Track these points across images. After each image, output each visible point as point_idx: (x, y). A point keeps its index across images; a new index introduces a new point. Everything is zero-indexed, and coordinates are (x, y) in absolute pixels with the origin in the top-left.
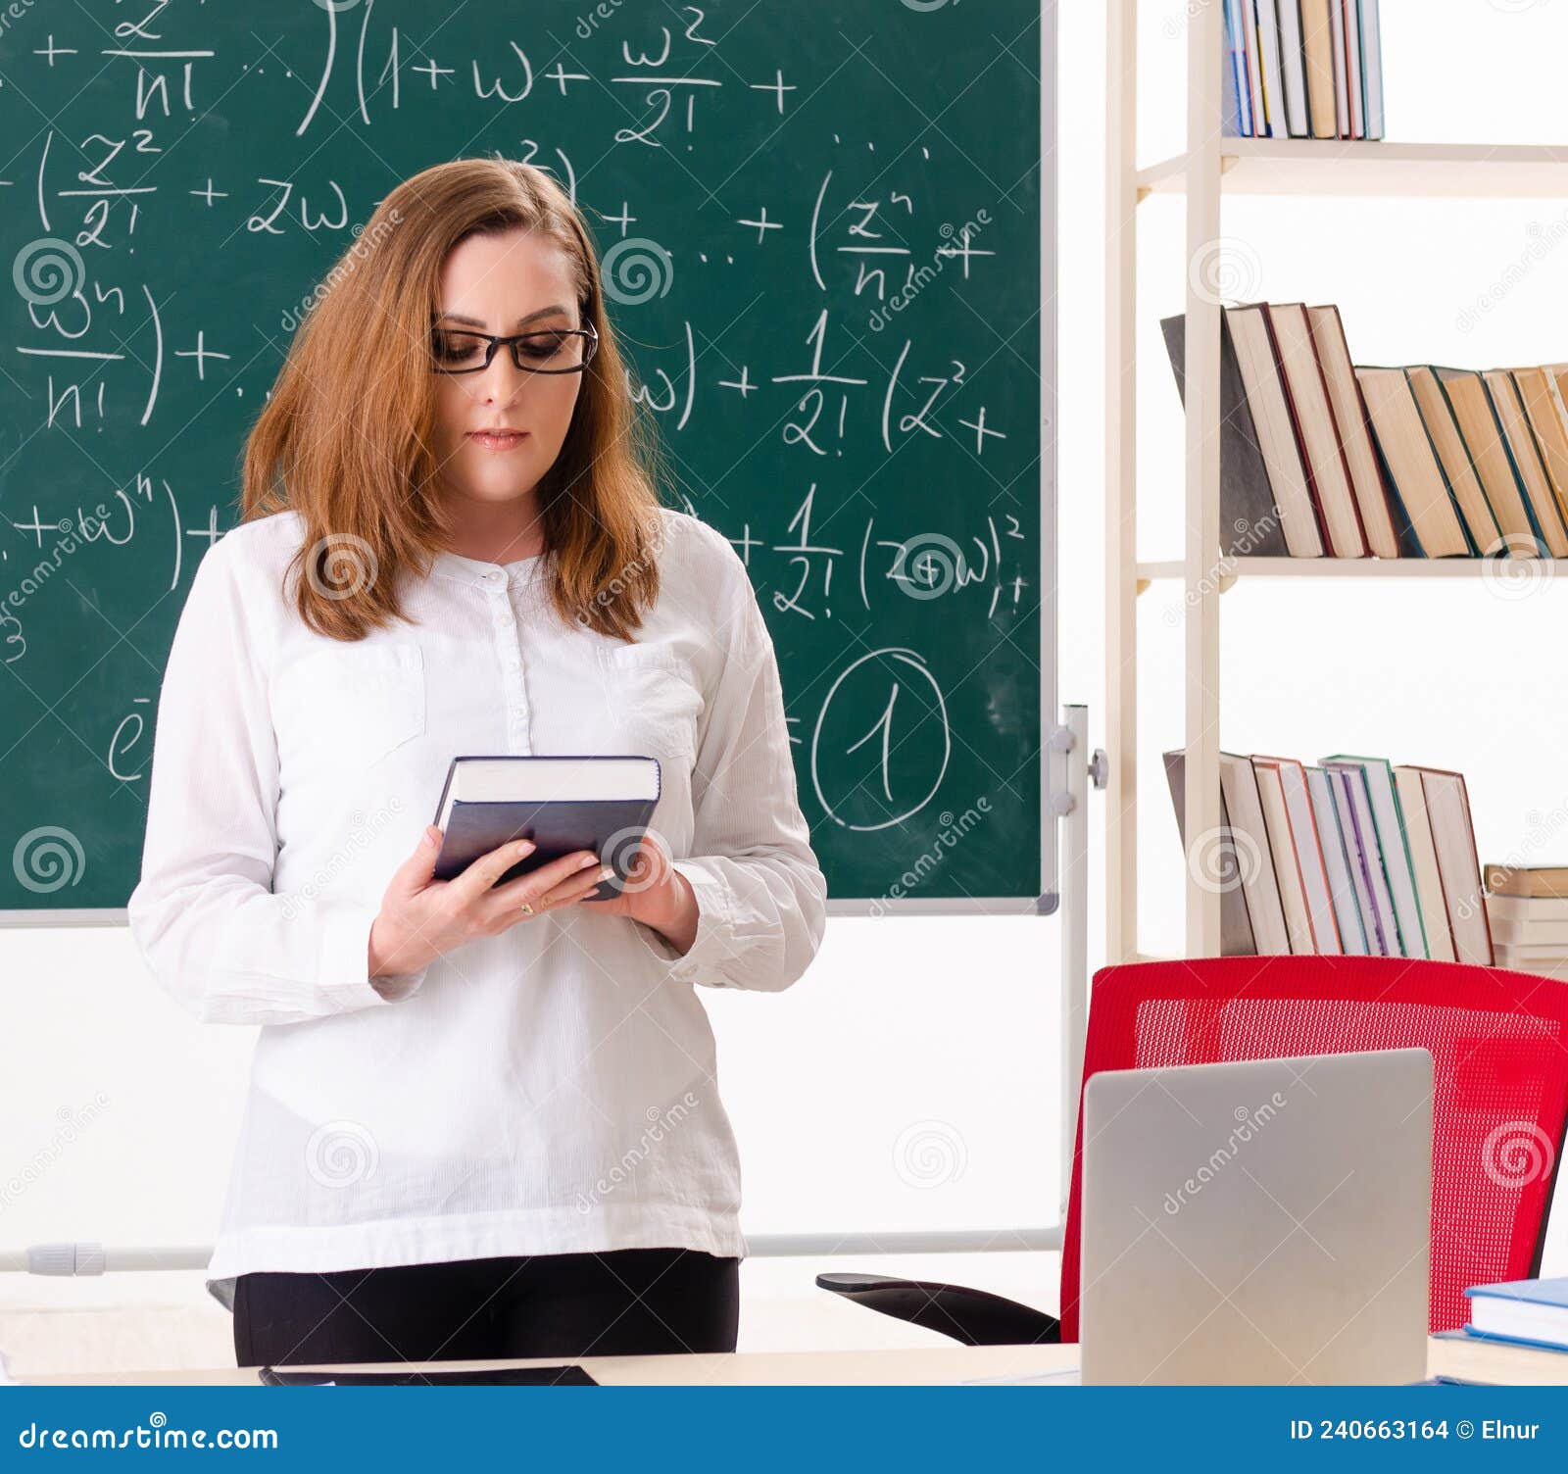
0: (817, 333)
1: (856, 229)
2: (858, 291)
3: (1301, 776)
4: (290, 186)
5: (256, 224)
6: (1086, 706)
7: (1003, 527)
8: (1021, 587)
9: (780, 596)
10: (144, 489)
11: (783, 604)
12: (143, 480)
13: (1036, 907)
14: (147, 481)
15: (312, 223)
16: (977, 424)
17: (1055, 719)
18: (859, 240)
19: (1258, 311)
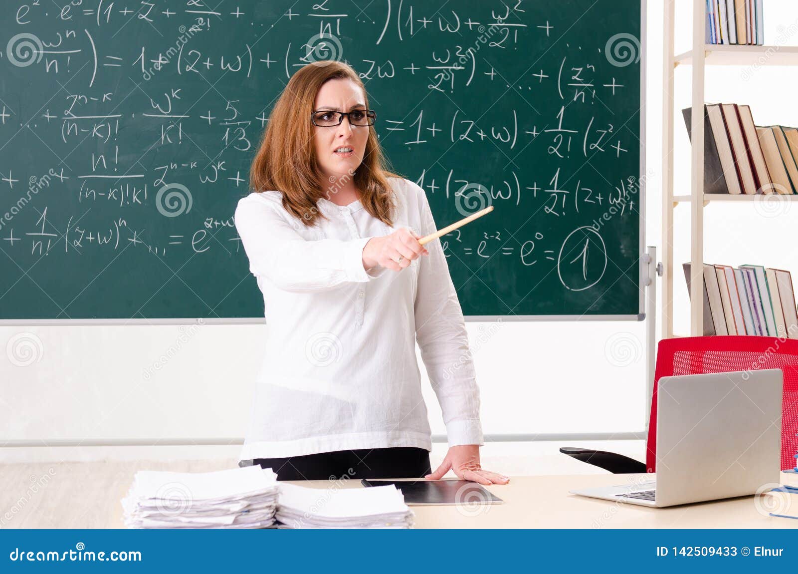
0: (561, 114)
1: (574, 78)
2: (575, 100)
3: (732, 272)
4: (374, 62)
6: (655, 247)
8: (633, 205)
9: (547, 208)
11: (548, 211)
13: (637, 318)
15: (382, 75)
16: (617, 147)
17: (644, 252)
18: (576, 81)
19: (718, 107)
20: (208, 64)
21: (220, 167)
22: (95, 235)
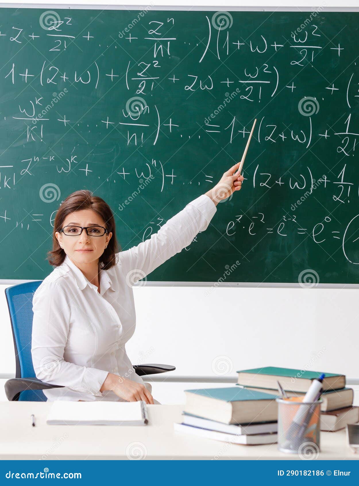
0: (348, 120)
4: (197, 77)
5: (187, 88)
9: (335, 196)
10: (154, 163)
11: (336, 199)
12: (154, 161)
15: (203, 88)
20: (64, 77)
21: (73, 160)
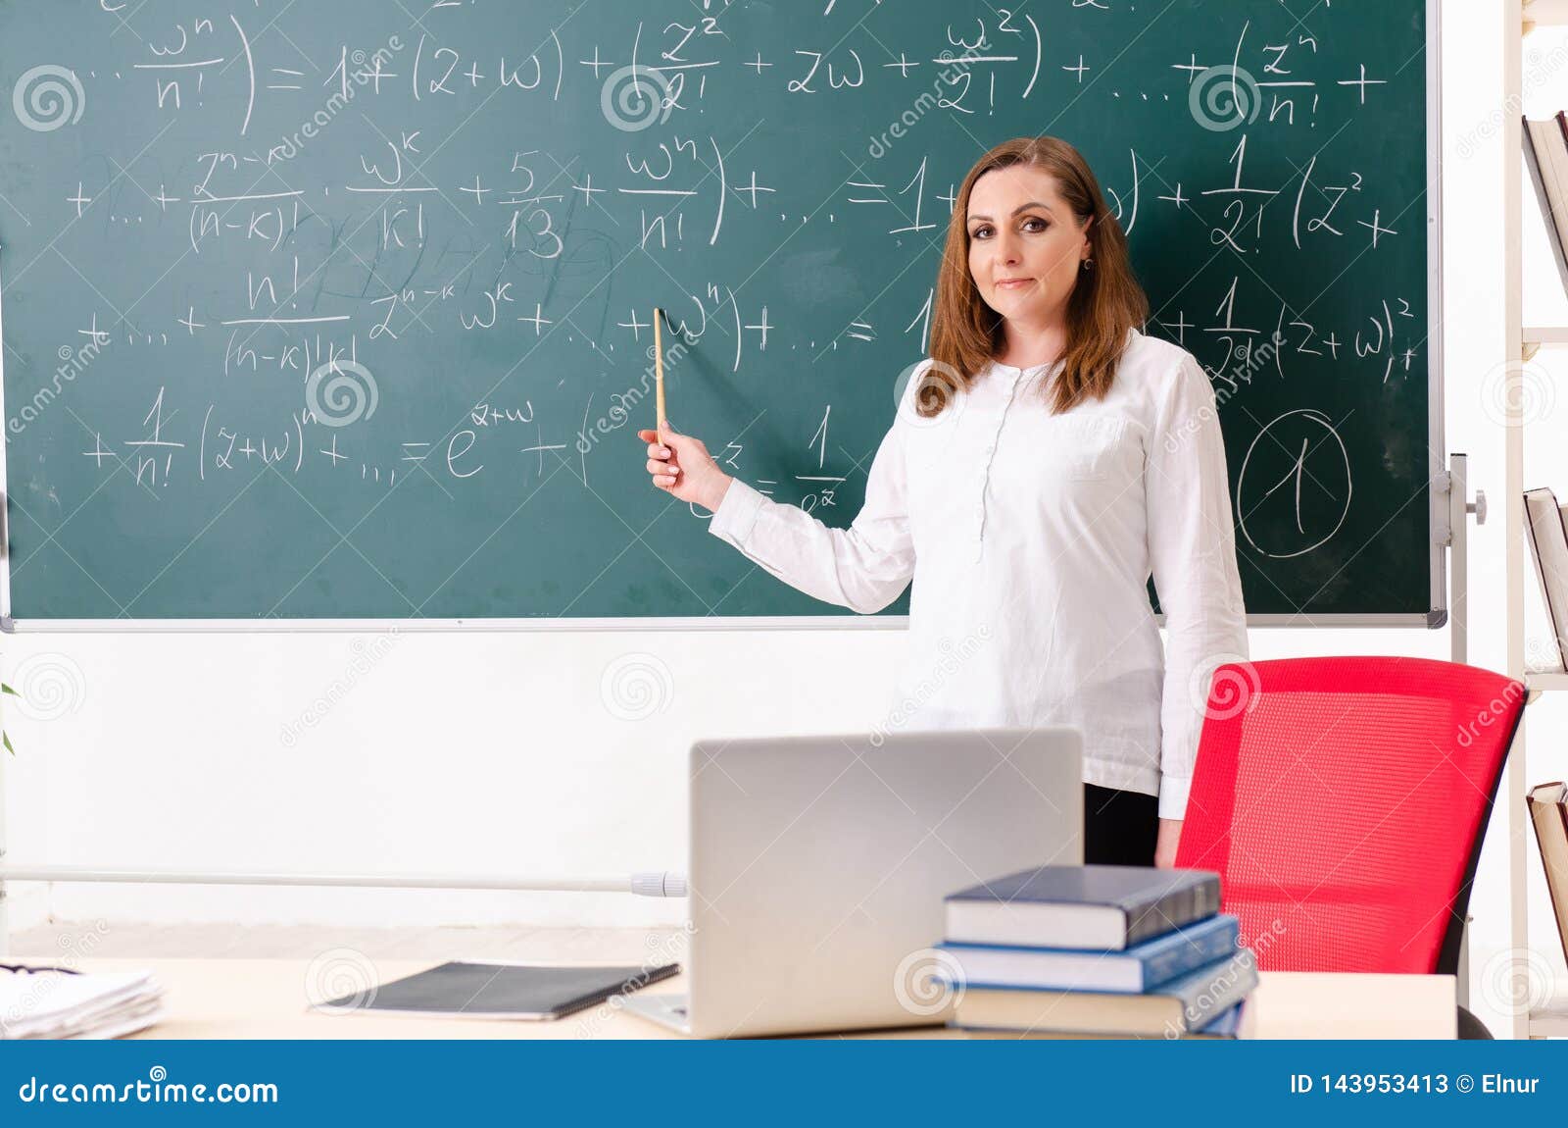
0: (1239, 152)
1: (1270, 68)
2: (1271, 119)
4: (820, 55)
5: (795, 86)
6: (1464, 455)
7: (1395, 308)
8: (1411, 357)
10: (713, 294)
12: (712, 288)
13: (1425, 621)
14: (715, 288)
16: (1373, 225)
17: (1440, 466)
18: (1272, 77)
20: (474, 76)
21: (502, 295)
22: (256, 444)
